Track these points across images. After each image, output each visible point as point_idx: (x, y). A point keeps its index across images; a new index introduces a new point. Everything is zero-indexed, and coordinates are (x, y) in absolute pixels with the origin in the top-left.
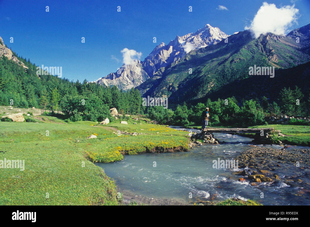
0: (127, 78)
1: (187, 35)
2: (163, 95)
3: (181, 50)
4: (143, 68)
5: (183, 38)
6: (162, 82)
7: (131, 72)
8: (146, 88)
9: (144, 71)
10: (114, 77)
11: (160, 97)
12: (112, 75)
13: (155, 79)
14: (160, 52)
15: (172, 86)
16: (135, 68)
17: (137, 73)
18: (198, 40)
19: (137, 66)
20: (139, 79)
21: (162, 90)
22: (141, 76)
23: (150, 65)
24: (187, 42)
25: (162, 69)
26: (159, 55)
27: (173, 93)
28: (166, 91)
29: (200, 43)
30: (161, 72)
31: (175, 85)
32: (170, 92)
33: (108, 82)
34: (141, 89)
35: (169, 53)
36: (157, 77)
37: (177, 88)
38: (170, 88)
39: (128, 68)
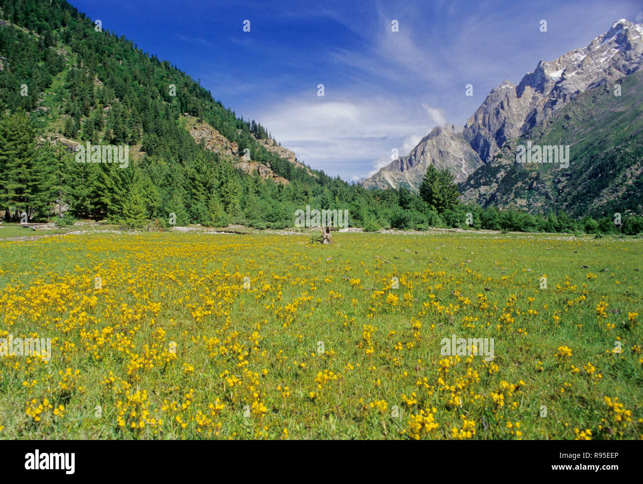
2: (518, 200)
3: (552, 93)
4: (465, 141)
5: (557, 63)
6: (512, 171)
7: (440, 152)
8: (477, 185)
9: (468, 148)
10: (405, 167)
11: (512, 203)
12: (402, 161)
13: (497, 165)
14: (502, 103)
15: (537, 178)
16: (448, 143)
17: (452, 153)
18: (596, 64)
19: (452, 138)
20: (457, 165)
21: (515, 189)
22: (462, 160)
23: (480, 135)
24: (565, 73)
25: (511, 143)
26: (501, 110)
27: (540, 194)
28: (524, 189)
29: (601, 70)
30: (510, 150)
31: (544, 177)
32: (534, 191)
33: (393, 176)
34: (468, 189)
35: (522, 103)
36: (502, 160)
37: (548, 184)
38: (532, 183)
39: (434, 145)
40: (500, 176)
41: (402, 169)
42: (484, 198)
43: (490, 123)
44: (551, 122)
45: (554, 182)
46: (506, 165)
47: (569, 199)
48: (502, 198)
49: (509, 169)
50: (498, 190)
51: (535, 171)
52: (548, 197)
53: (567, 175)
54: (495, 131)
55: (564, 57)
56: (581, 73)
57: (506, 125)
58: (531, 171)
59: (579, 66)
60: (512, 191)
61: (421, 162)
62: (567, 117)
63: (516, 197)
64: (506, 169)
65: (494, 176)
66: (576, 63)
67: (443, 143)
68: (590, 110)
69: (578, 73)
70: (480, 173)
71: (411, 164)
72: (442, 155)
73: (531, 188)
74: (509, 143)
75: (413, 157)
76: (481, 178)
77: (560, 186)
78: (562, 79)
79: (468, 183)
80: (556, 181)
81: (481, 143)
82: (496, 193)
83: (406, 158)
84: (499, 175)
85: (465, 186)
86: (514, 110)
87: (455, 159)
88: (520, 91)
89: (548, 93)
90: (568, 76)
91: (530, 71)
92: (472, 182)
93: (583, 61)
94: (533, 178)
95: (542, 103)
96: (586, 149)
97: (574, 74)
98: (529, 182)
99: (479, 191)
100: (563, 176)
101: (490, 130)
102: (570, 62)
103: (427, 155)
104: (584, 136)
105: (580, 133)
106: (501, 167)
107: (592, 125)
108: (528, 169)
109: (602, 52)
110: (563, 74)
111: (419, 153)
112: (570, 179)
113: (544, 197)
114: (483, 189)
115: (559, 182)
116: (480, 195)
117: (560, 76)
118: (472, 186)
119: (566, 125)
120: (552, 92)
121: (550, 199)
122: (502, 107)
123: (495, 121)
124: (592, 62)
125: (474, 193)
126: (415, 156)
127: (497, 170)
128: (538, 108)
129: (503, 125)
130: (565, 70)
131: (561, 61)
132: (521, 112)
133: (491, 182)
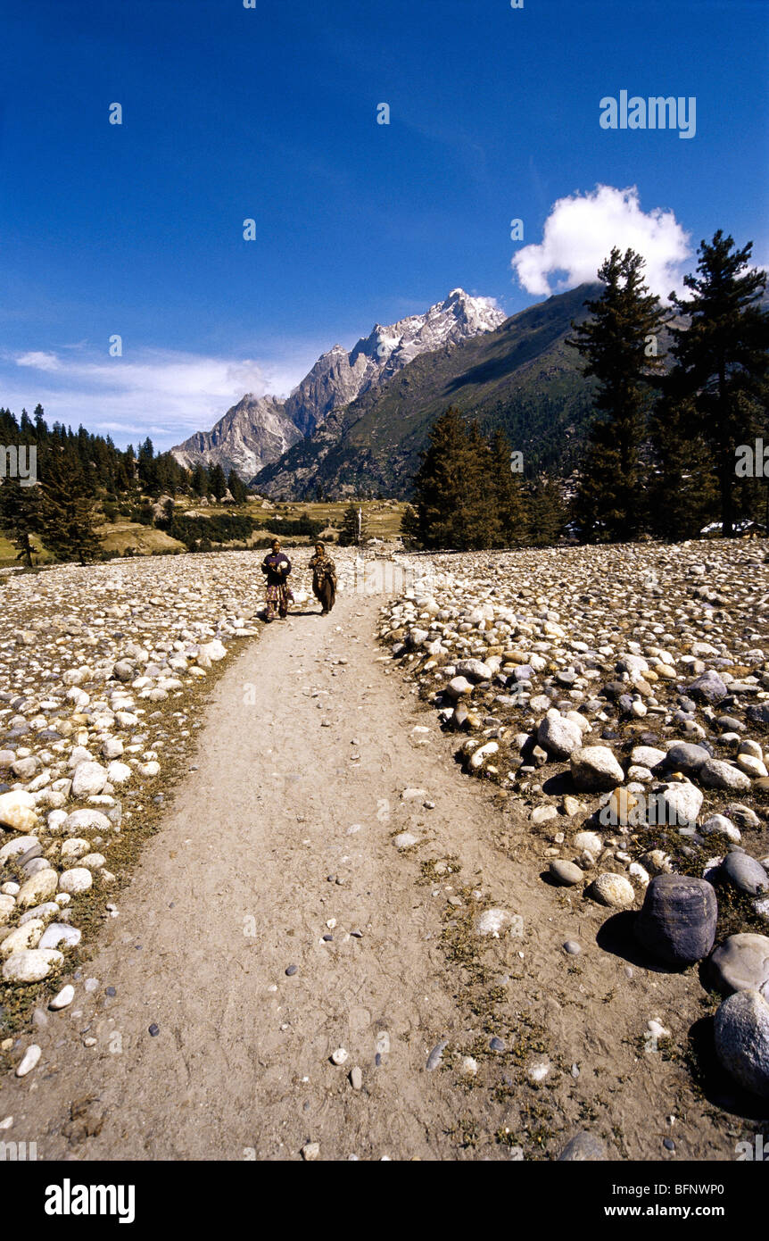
0: (242, 445)
1: (403, 321)
2: (344, 487)
3: (388, 363)
4: (286, 416)
5: (394, 329)
6: (339, 448)
7: (254, 427)
8: (292, 468)
9: (288, 424)
10: (206, 446)
11: (336, 490)
12: (202, 437)
13: (319, 441)
14: (332, 371)
15: (368, 457)
16: (263, 417)
17: (270, 431)
18: (434, 335)
19: (269, 411)
20: (276, 446)
21: (341, 471)
22: (282, 440)
23: (305, 408)
24: (403, 341)
25: (338, 413)
26: (330, 379)
27: (373, 478)
28: (352, 471)
29: (439, 343)
30: (336, 421)
31: (378, 455)
32: (364, 475)
33: (188, 457)
34: (281, 472)
35: (355, 373)
36: (325, 434)
37: (382, 464)
38: (363, 463)
39: (245, 418)
40: (323, 456)
41: (202, 449)
42: (301, 485)
43: (318, 394)
44: (386, 388)
45: (389, 462)
46: (330, 441)
47: (407, 483)
48: (324, 484)
49: (334, 446)
50: (318, 473)
51: (365, 447)
52: (382, 482)
53: (405, 453)
54: (323, 405)
55: (401, 323)
56: (419, 344)
57: (336, 397)
58: (361, 447)
59: (417, 334)
60: (336, 474)
61: (228, 439)
62: (405, 383)
63: (342, 482)
64: (330, 446)
65: (316, 455)
66: (414, 331)
67: (257, 416)
68: (430, 376)
69: (416, 343)
70: (297, 451)
71: (215, 443)
72: (256, 432)
73: (360, 471)
74: (336, 412)
75: (218, 434)
76: (298, 458)
77: (396, 467)
78: (400, 348)
79: (281, 463)
80: (392, 460)
81: (307, 420)
82: (315, 476)
83: (207, 434)
84: (321, 454)
85: (277, 468)
86: (346, 380)
87: (273, 438)
88: (353, 359)
89: (384, 363)
90: (405, 345)
91: (365, 336)
92: (286, 462)
93: (420, 330)
94: (363, 457)
95: (377, 374)
96: (427, 420)
97: (412, 343)
98: (359, 462)
99: (295, 475)
100: (400, 454)
101: (316, 402)
102: (408, 329)
103: (235, 431)
104: (425, 405)
105: (419, 402)
106: (324, 443)
107: (433, 393)
108: (357, 445)
109: (440, 322)
110: (400, 342)
111: (225, 427)
112: (408, 458)
113: (377, 482)
114: (300, 472)
115: (396, 461)
116: (297, 481)
117: (397, 344)
118: (286, 468)
119: (402, 391)
120: (389, 361)
121: (384, 484)
122: (332, 376)
123: (323, 392)
124: (430, 332)
125: (288, 477)
126: (220, 432)
127: (320, 447)
128: (373, 380)
129: (333, 398)
130: (402, 338)
131: (398, 327)
132: (354, 384)
133: (312, 463)
